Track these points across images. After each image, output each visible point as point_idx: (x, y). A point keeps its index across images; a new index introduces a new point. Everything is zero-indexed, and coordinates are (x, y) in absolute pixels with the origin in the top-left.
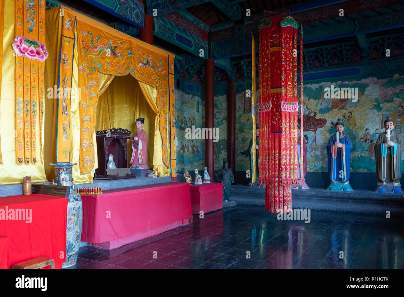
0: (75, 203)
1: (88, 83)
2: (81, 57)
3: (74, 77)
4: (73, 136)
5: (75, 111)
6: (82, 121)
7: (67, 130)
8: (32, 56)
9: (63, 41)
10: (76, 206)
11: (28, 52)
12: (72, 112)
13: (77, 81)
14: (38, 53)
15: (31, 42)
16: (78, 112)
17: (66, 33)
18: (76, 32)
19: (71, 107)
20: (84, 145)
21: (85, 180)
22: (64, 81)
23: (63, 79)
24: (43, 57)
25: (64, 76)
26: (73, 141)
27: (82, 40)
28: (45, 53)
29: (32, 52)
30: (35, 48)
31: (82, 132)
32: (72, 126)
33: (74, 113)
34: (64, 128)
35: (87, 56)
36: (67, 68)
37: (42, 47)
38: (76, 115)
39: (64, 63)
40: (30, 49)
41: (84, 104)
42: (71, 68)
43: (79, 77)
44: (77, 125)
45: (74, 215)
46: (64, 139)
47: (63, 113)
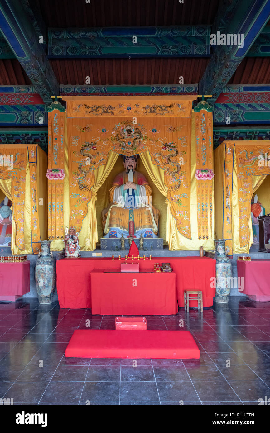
0: (225, 264)
1: (244, 185)
2: (238, 169)
3: (234, 183)
4: (234, 221)
5: (236, 205)
6: (240, 211)
7: (230, 218)
8: (205, 178)
9: (226, 162)
10: (225, 266)
11: (203, 177)
12: (234, 206)
13: (237, 185)
14: (208, 176)
15: (204, 170)
16: (238, 206)
17: (228, 157)
18: (235, 154)
19: (233, 202)
20: (242, 227)
21: (243, 251)
22: (227, 187)
23: (227, 186)
24: (211, 177)
25: (227, 184)
26: (234, 225)
27: (239, 157)
28: (212, 175)
29: (205, 176)
30: (207, 173)
31: (241, 218)
32: (233, 215)
33: (235, 206)
34: (227, 217)
35: (243, 167)
36: (229, 179)
37: (210, 172)
38: (236, 208)
39: (227, 176)
40: (204, 175)
41: (241, 200)
42: (232, 178)
43: (238, 182)
44: (237, 214)
45: (224, 271)
46: (227, 224)
47: (226, 208)
